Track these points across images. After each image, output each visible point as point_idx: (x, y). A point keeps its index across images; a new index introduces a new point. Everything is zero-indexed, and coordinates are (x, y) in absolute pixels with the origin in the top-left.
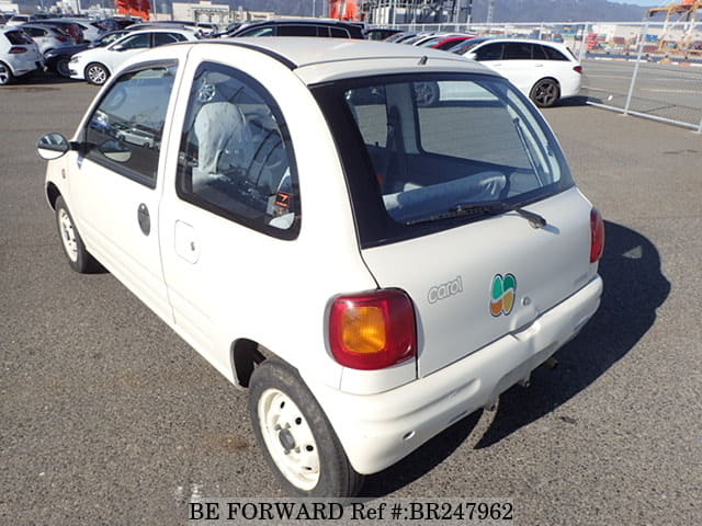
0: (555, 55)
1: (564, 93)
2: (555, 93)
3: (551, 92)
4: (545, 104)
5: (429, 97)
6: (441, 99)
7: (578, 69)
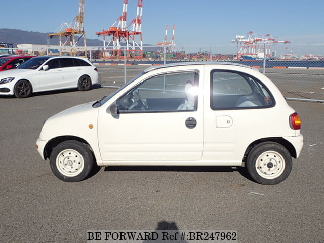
0: (84, 64)
1: (93, 83)
2: (89, 83)
3: (87, 82)
4: (86, 88)
5: (27, 91)
6: (34, 91)
7: (96, 69)
